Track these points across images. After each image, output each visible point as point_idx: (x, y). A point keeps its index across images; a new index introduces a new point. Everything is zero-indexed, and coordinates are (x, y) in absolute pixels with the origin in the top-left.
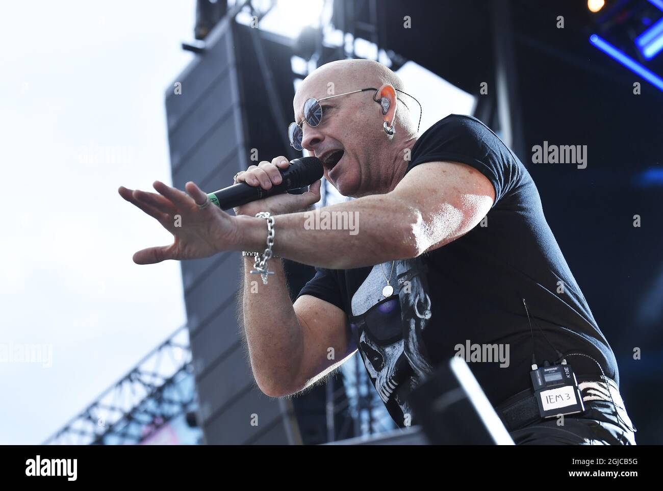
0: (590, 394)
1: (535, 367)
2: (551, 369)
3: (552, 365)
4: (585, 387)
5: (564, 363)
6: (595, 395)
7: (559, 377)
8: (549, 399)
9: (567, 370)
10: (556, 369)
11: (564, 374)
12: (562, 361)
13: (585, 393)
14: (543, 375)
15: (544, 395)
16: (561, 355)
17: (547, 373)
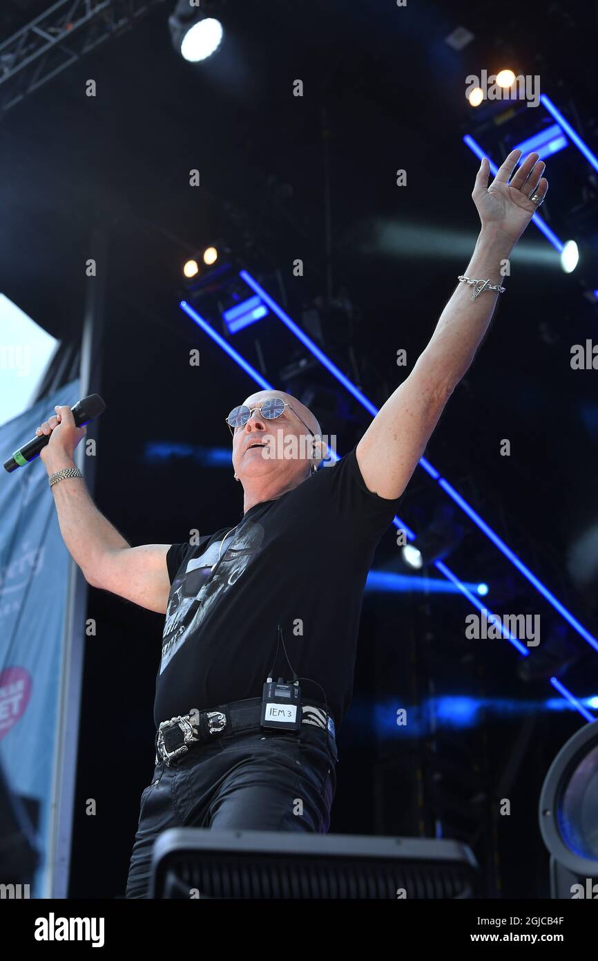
0: (310, 719)
1: (269, 680)
2: (283, 686)
3: (285, 683)
4: (308, 710)
5: (297, 684)
6: (313, 720)
7: (287, 695)
8: (272, 711)
9: (296, 691)
10: (287, 687)
11: (293, 694)
12: (295, 682)
13: (306, 716)
14: (275, 688)
15: (269, 706)
16: (295, 676)
17: (279, 688)
